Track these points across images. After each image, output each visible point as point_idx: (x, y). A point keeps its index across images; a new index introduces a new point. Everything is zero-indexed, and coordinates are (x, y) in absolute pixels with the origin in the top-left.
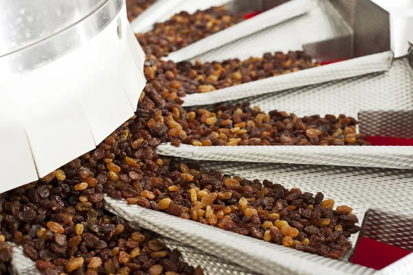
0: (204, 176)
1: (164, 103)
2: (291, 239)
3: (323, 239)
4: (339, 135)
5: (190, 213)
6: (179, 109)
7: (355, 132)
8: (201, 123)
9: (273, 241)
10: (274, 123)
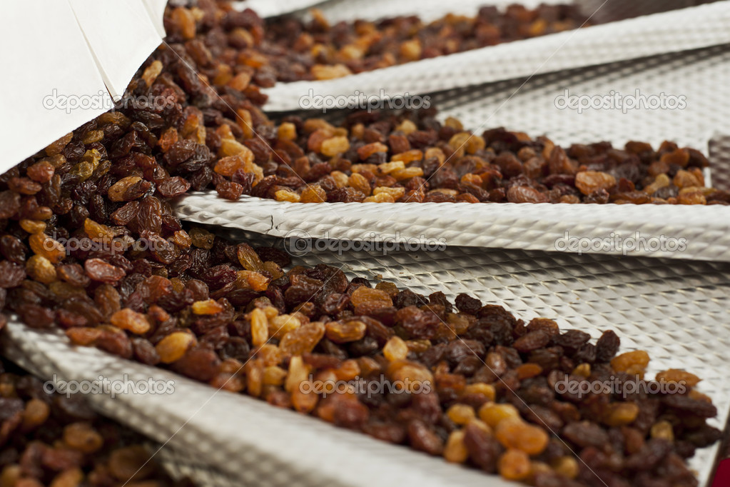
0: (295, 278)
1: (211, 95)
2: (523, 457)
3: (616, 460)
4: (662, 189)
5: (243, 376)
6: (252, 114)
7: (703, 184)
8: (307, 151)
9: (471, 462)
10: (493, 156)
